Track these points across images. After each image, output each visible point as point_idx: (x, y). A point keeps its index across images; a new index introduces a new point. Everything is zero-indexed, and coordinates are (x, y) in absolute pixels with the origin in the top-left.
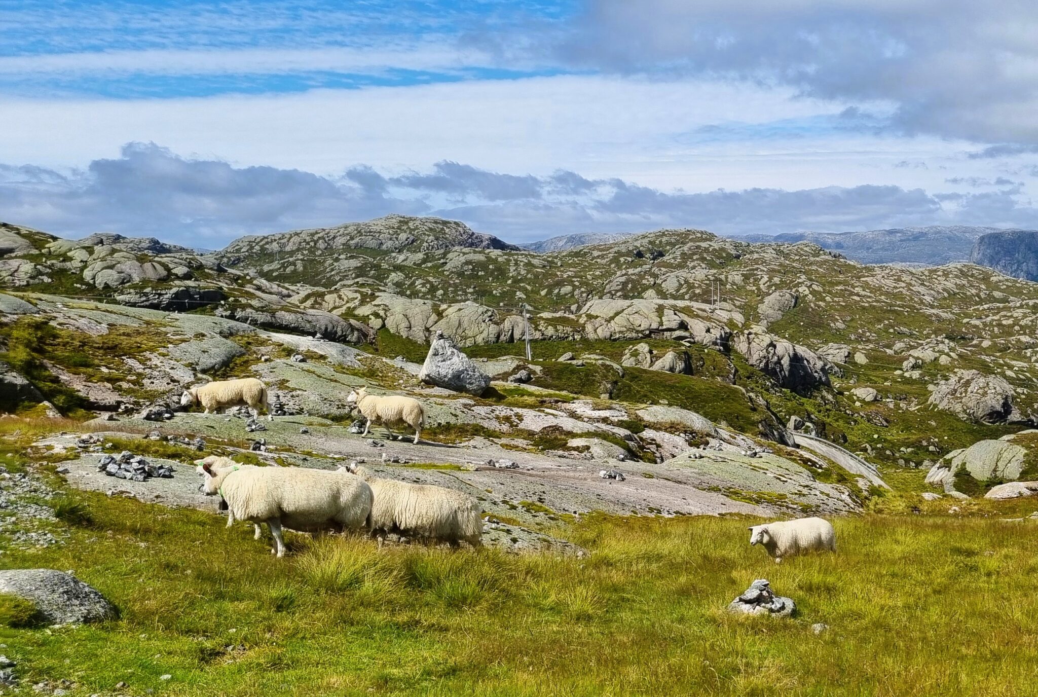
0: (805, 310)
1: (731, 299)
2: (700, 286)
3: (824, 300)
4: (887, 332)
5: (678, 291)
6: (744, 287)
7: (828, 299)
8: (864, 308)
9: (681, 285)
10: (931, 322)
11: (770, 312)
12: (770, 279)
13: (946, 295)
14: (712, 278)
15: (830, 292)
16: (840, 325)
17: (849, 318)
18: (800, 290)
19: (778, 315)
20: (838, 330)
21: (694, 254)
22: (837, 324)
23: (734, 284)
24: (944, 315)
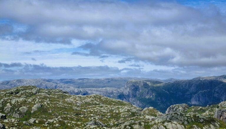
0: (43, 108)
1: (26, 106)
2: (20, 102)
3: (50, 105)
4: (62, 113)
5: (15, 103)
6: (31, 102)
7: (51, 105)
8: (58, 107)
9: (16, 102)
10: (74, 111)
11: (35, 109)
12: (38, 100)
13: (85, 103)
14: (24, 100)
15: (52, 103)
16: (51, 112)
17: (53, 110)
18: (45, 103)
19: (37, 109)
20: (50, 113)
21: (24, 93)
22: (50, 111)
23: (29, 102)
24: (78, 109)
